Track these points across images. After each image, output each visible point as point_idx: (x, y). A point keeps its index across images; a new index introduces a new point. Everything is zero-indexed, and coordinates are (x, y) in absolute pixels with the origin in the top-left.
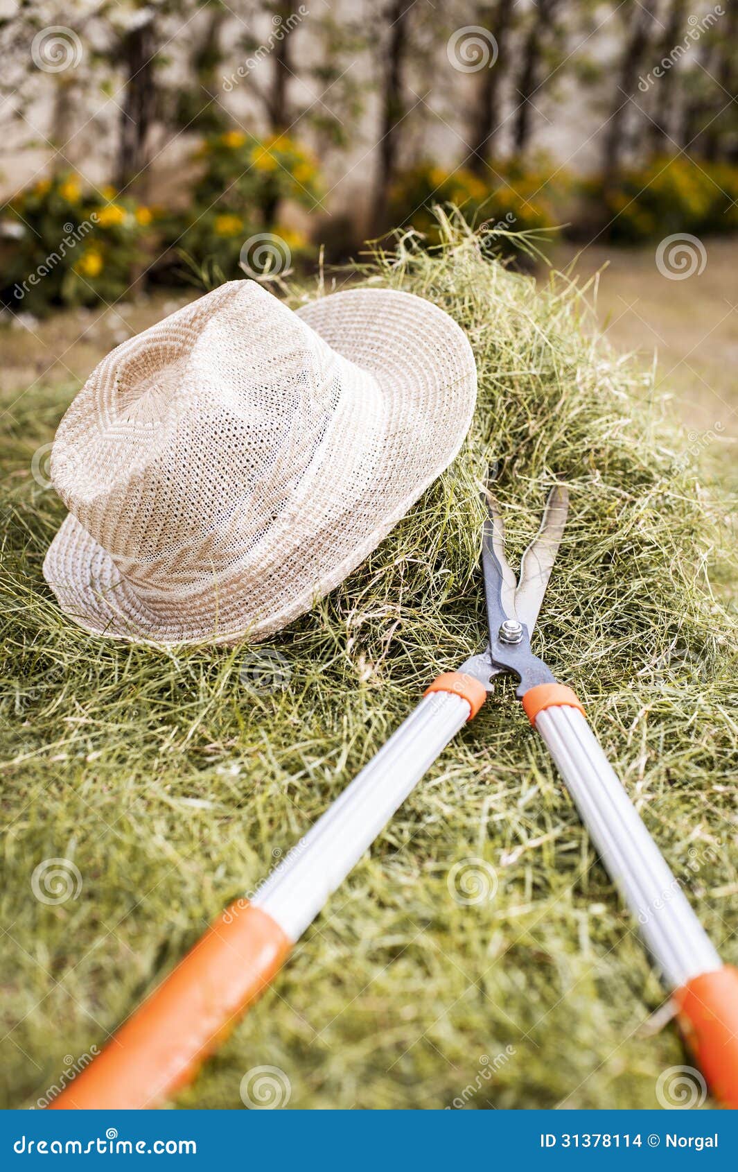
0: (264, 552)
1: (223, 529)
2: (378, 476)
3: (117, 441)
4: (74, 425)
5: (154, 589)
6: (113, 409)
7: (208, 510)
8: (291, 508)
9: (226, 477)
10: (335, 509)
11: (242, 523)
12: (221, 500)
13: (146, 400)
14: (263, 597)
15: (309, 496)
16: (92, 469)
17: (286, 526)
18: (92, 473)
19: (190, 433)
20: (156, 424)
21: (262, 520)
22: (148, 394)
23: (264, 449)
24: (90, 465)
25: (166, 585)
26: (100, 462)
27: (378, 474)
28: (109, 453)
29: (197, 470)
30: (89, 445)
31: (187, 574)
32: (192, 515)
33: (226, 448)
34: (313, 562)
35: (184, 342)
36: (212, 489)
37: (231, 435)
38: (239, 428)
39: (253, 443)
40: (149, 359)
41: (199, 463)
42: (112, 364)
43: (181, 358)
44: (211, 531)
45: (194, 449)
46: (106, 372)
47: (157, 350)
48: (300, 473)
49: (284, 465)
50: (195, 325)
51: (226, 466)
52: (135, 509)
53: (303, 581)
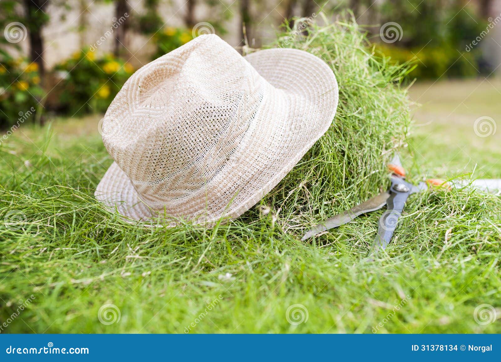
0: (222, 178)
1: (200, 165)
2: (284, 139)
3: (140, 116)
4: (115, 110)
5: (159, 201)
6: (137, 102)
7: (191, 153)
8: (237, 154)
9: (202, 134)
10: (261, 156)
11: (210, 161)
12: (199, 148)
13: (156, 95)
14: (220, 205)
15: (247, 148)
16: (125, 133)
17: (234, 165)
18: (125, 135)
19: (182, 109)
20: (162, 108)
21: (221, 160)
22: (157, 92)
23: (223, 120)
24: (124, 131)
25: (165, 198)
26: (130, 129)
27: (284, 138)
28: (135, 124)
29: (186, 130)
30: (124, 121)
31: (178, 191)
32: (182, 155)
33: (202, 118)
34: (249, 185)
35: (177, 66)
36: (194, 141)
37: (205, 111)
38: (209, 108)
39: (217, 116)
40: (158, 75)
41: (187, 126)
42: (137, 77)
43: (175, 75)
44: (193, 165)
45: (185, 118)
46: (134, 81)
47: (162, 70)
48: (241, 135)
49: (234, 129)
50: (183, 57)
51: (202, 128)
52: (150, 152)
53: (243, 196)
